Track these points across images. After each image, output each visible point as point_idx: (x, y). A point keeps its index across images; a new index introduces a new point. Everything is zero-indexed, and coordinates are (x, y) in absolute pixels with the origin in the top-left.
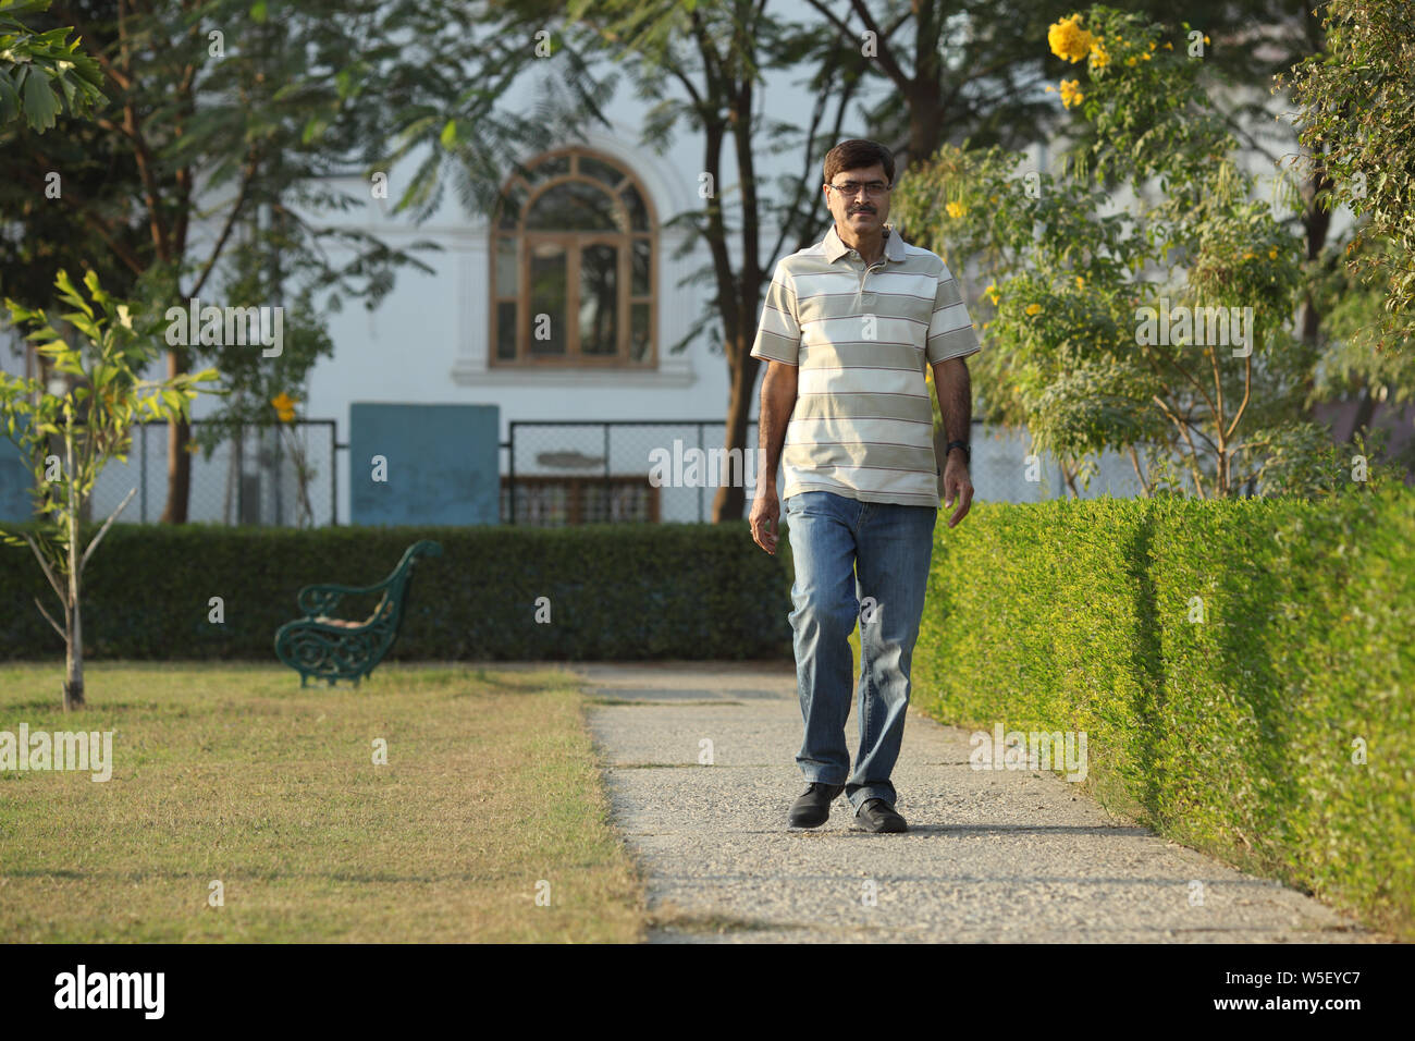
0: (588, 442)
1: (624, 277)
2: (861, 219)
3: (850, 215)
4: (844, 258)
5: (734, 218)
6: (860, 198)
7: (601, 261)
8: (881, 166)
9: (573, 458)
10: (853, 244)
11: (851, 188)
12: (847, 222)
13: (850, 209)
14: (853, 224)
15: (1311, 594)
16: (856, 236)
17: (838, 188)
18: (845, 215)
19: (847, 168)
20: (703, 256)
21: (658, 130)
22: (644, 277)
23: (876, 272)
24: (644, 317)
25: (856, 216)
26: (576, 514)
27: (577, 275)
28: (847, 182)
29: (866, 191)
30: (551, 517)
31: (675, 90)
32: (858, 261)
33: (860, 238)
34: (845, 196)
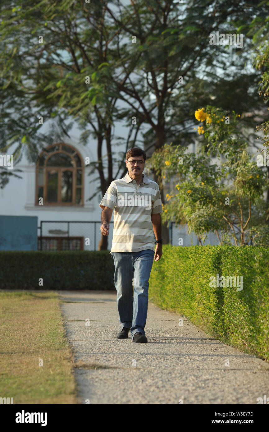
0: (63, 227)
1: (74, 180)
2: (135, 171)
3: (132, 170)
5: (106, 164)
6: (136, 165)
7: (68, 175)
8: (142, 157)
9: (59, 232)
11: (133, 162)
12: (132, 172)
13: (133, 168)
14: (133, 172)
15: (265, 274)
17: (130, 162)
18: (131, 170)
19: (133, 156)
20: (97, 174)
21: (84, 139)
22: (80, 180)
23: (141, 186)
24: (80, 191)
25: (134, 170)
26: (60, 248)
27: (61, 180)
28: (132, 160)
29: (137, 163)
30: (52, 248)
31: (89, 127)
32: (135, 183)
33: (135, 176)
34: (131, 164)
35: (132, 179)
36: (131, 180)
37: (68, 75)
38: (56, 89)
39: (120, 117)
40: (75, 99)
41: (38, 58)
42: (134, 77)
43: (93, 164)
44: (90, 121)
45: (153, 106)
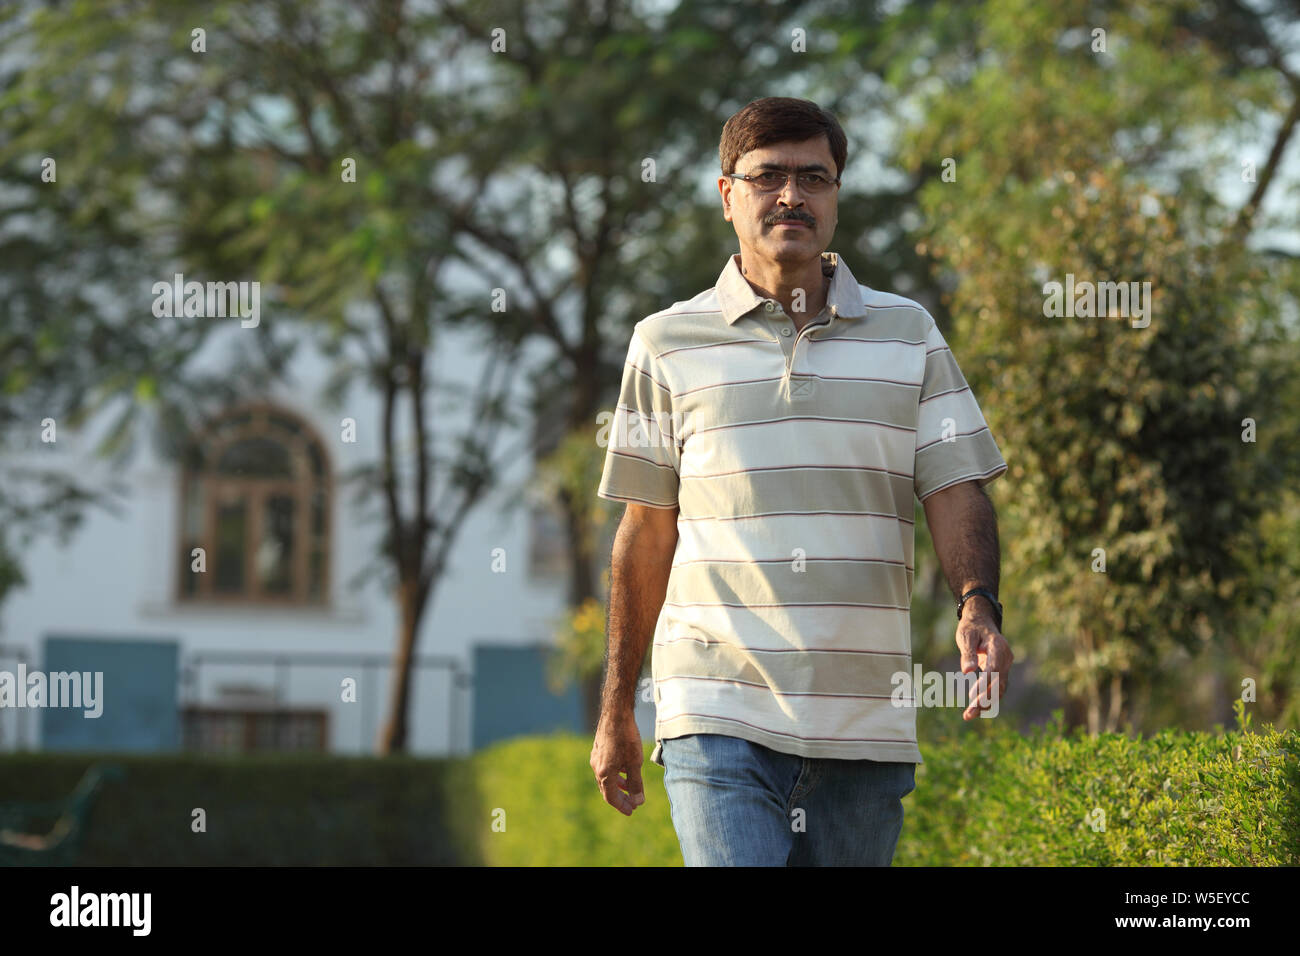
0: (264, 677)
1: (302, 525)
2: (787, 235)
3: (767, 227)
4: (752, 315)
5: (407, 469)
6: (787, 195)
7: (281, 508)
8: (824, 143)
9: (246, 691)
10: (771, 288)
11: (770, 177)
12: (762, 243)
13: (767, 218)
15: (933, 834)
16: (777, 269)
17: (748, 179)
18: (758, 228)
19: (764, 141)
20: (377, 503)
21: (336, 393)
22: (321, 522)
23: (815, 339)
24: (320, 562)
25: (779, 229)
26: (251, 742)
27: (259, 521)
28: (765, 166)
29: (798, 184)
30: (225, 745)
31: (354, 351)
32: (781, 320)
33: (784, 272)
34: (759, 193)
35: (758, 291)
36: (751, 301)
37: (290, 179)
38: (249, 224)
39: (456, 318)
40: (313, 261)
41: (189, 123)
42: (502, 190)
43: (364, 472)
44: (356, 331)
45: (564, 286)
